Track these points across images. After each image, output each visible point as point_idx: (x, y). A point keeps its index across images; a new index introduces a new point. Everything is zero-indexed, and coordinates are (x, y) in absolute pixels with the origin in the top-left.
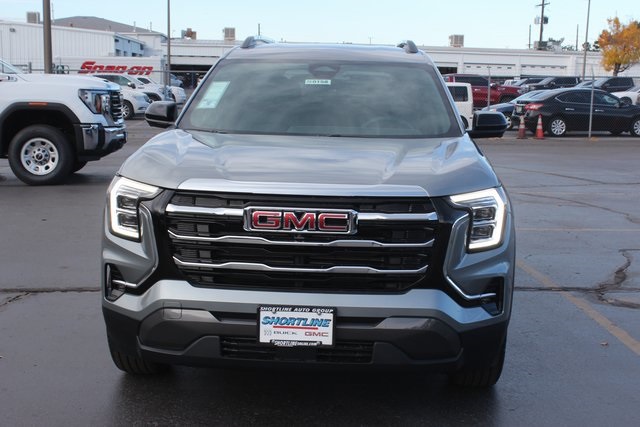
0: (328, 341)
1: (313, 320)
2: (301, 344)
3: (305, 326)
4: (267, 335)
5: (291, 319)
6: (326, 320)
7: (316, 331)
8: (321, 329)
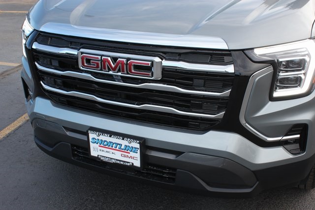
0: (137, 163)
1: (126, 146)
2: (118, 162)
3: (120, 150)
4: (95, 151)
5: (111, 142)
6: (136, 148)
7: (129, 155)
8: (132, 154)
